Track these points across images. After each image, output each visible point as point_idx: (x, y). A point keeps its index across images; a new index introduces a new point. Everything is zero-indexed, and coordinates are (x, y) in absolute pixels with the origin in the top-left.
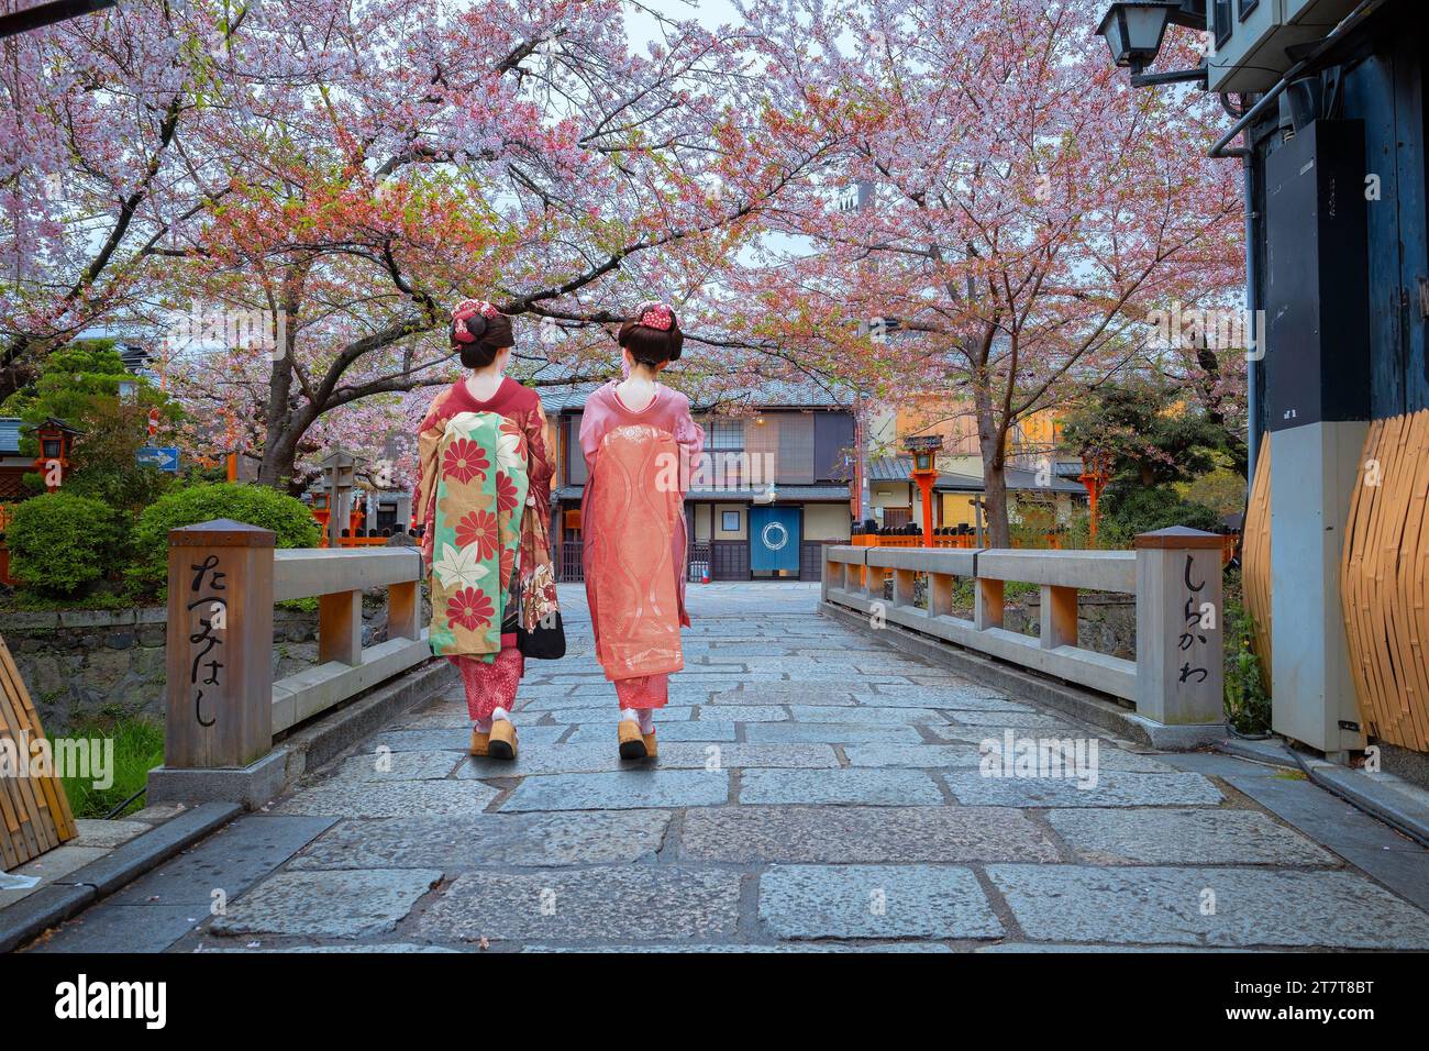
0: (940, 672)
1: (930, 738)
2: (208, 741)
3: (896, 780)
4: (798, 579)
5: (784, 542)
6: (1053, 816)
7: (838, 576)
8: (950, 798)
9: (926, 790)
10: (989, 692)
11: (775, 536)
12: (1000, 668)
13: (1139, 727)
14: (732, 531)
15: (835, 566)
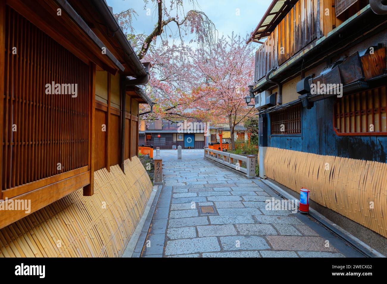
0: (225, 170)
1: (225, 178)
2: (159, 179)
3: (223, 182)
4: (194, 148)
5: (191, 141)
6: (237, 184)
7: (207, 153)
8: (228, 183)
9: (225, 182)
10: (231, 172)
11: (189, 140)
12: (233, 169)
13: (247, 176)
14: (180, 139)
15: (206, 151)
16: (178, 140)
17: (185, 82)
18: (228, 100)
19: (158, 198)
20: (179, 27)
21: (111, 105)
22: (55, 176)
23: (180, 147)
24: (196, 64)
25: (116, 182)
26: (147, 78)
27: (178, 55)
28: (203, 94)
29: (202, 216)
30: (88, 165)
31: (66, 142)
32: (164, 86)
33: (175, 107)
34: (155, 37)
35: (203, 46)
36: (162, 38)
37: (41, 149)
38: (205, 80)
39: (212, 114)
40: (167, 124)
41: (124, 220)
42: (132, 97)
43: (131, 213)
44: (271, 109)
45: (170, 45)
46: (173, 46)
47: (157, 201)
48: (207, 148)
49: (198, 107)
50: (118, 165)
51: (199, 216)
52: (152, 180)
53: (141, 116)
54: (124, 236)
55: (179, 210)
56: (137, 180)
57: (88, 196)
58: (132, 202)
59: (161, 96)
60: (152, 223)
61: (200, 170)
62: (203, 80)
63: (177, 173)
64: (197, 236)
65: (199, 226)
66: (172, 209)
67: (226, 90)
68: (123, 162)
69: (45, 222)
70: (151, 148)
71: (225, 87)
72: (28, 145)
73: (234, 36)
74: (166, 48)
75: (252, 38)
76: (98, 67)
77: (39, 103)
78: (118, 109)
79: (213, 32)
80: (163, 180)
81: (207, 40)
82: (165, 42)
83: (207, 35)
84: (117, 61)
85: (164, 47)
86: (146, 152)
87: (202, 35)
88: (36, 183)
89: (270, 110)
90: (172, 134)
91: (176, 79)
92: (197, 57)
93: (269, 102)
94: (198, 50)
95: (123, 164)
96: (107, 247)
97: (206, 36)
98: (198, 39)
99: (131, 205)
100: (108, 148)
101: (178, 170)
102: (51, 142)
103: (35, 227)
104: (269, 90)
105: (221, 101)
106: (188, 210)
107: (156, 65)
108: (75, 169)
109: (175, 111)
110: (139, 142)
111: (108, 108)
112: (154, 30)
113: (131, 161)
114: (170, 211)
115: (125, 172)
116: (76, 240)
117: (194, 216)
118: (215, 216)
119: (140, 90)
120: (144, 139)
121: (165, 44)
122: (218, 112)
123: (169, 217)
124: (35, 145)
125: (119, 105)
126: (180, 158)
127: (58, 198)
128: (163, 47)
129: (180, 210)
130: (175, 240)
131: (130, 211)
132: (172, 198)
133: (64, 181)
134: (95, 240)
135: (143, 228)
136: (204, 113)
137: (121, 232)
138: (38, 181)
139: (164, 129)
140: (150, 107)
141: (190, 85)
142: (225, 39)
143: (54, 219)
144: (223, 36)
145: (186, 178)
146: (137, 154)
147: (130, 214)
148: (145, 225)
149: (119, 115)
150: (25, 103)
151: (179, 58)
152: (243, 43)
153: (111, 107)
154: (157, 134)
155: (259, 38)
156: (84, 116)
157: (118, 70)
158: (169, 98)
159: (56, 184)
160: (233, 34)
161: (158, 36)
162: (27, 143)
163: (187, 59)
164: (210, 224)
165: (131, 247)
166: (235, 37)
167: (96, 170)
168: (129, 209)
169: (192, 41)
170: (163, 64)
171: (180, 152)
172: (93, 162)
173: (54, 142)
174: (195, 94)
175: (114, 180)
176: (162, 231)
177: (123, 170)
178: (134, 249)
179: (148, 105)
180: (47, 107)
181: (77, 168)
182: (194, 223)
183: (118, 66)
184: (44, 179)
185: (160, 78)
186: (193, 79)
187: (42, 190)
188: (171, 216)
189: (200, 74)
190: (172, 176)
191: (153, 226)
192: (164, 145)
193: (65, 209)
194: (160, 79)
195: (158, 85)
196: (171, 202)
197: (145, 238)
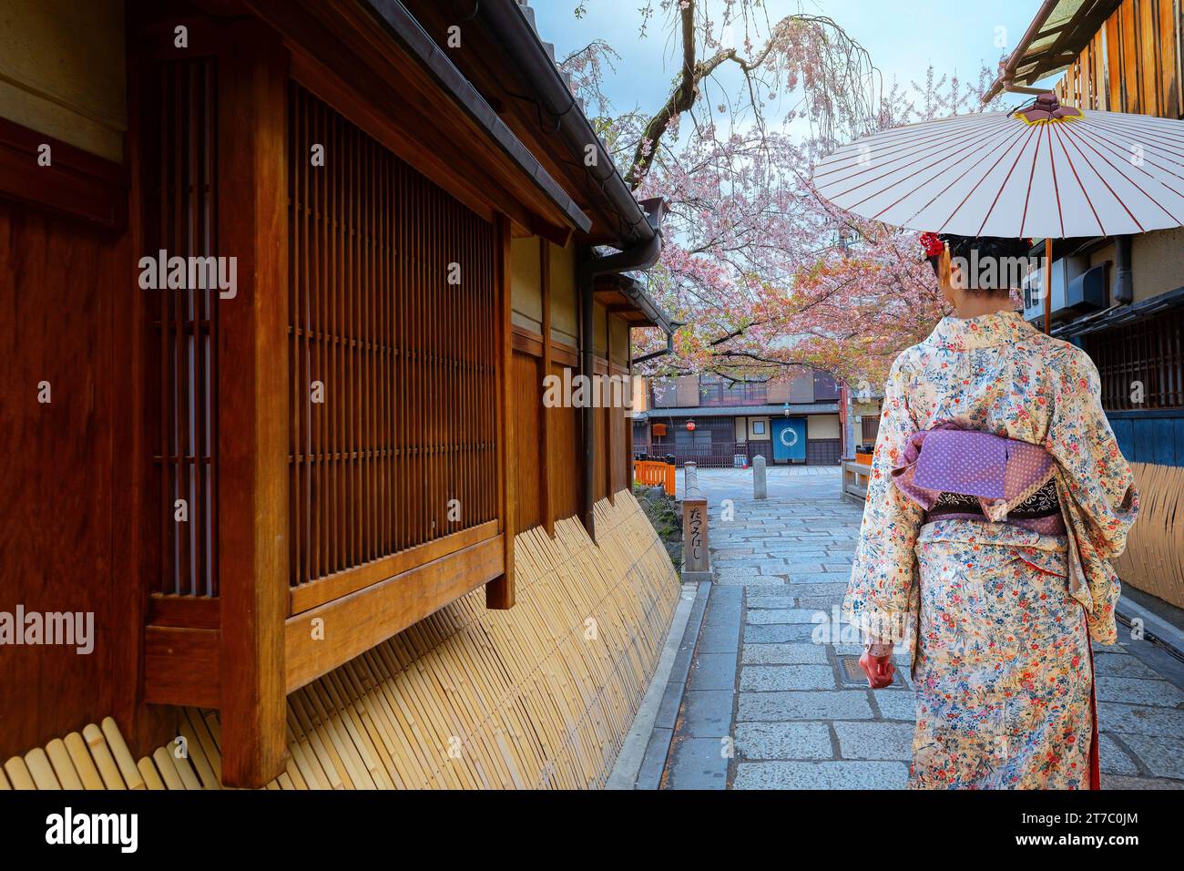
2: (698, 563)
4: (805, 464)
5: (795, 441)
7: (852, 478)
11: (789, 437)
14: (760, 433)
15: (849, 473)
16: (752, 437)
17: (769, 251)
18: (921, 298)
19: (700, 622)
20: (747, 75)
21: (552, 338)
22: (414, 548)
23: (759, 459)
24: (804, 189)
25: (571, 568)
26: (656, 247)
27: (748, 167)
28: (834, 284)
29: (848, 689)
30: (497, 517)
31: (439, 449)
32: (703, 267)
33: (740, 333)
34: (675, 117)
35: (830, 129)
36: (694, 118)
37: (379, 470)
38: (837, 239)
39: (865, 348)
40: (716, 387)
41: (602, 688)
42: (612, 308)
43: (622, 668)
44: (1088, 321)
45: (723, 136)
46: (731, 140)
47: (697, 632)
48: (851, 463)
49: (817, 329)
50: (576, 518)
51: (839, 688)
52: (677, 564)
53: (636, 365)
54: (602, 735)
55: (769, 664)
56: (634, 566)
57: (498, 610)
58: (623, 632)
59: (695, 299)
60: (684, 699)
61: (831, 535)
62: (830, 237)
63: (755, 544)
64: (837, 756)
65: (842, 720)
66: (746, 661)
67: (912, 264)
68: (592, 509)
69: (391, 680)
70: (670, 464)
71: (910, 256)
72: (347, 461)
73: (936, 81)
74: (709, 148)
75: (1005, 79)
76: (516, 226)
77: (371, 342)
78: (573, 349)
79: (864, 79)
80: (713, 565)
81: (842, 105)
82: (706, 129)
83: (842, 89)
84: (571, 201)
85: (703, 144)
86: (653, 478)
87: (826, 92)
88: (368, 567)
89: (1086, 324)
90: (733, 418)
91: (740, 242)
92: (807, 166)
93: (1078, 298)
94: (813, 143)
95: (592, 516)
96: (555, 763)
97: (841, 93)
98: (812, 105)
99: (618, 641)
100: (548, 468)
101: (758, 535)
102: (403, 450)
103: (367, 691)
104: (1077, 255)
105: (896, 305)
106: (801, 668)
107: (676, 204)
108: (465, 530)
109: (741, 345)
110: (633, 446)
111: (543, 345)
112: (669, 98)
113: (613, 506)
114: (739, 667)
115: (597, 537)
116: (472, 739)
117: (820, 687)
118: (894, 692)
119: (635, 285)
120: (645, 436)
121: (706, 134)
122: (886, 340)
123: (737, 685)
124: (364, 459)
125: (575, 334)
126: (761, 496)
127: (425, 613)
128: (701, 144)
129: (774, 665)
130: (763, 760)
131: (617, 660)
132: (745, 623)
133: (438, 563)
134: (523, 741)
135: (658, 714)
136: (837, 347)
137: (595, 724)
138: (372, 562)
139: (705, 405)
140: (665, 336)
141: (788, 259)
142: (904, 94)
143: (413, 673)
144: (896, 86)
145: (786, 561)
146: (629, 485)
147: (617, 668)
148: (663, 705)
149: (576, 366)
150: (338, 345)
151: (752, 175)
152: (968, 100)
153: (553, 341)
154: (684, 419)
155: (1031, 78)
156: (483, 372)
157: (574, 228)
158: (721, 304)
159: (419, 571)
160: (931, 76)
161: (683, 113)
162: (345, 455)
163: (777, 175)
164: (878, 719)
165: (626, 772)
166: (939, 86)
167: (518, 532)
168: (615, 654)
169: (791, 115)
170: (696, 199)
171: (760, 477)
172: (511, 507)
173: (409, 450)
174: (805, 287)
175: (568, 564)
176: (720, 730)
177: (590, 531)
178: (633, 779)
179: (659, 331)
180: (389, 352)
181: (469, 527)
182: (824, 711)
183: (574, 217)
184: (387, 557)
185: (691, 243)
186: (797, 239)
187: (385, 587)
188: (743, 683)
189: (821, 221)
190: (739, 553)
191: (687, 710)
192: (706, 453)
193: (439, 644)
194: (688, 246)
195: (686, 265)
196: (742, 636)
197: (667, 746)
